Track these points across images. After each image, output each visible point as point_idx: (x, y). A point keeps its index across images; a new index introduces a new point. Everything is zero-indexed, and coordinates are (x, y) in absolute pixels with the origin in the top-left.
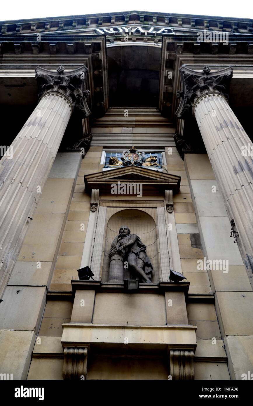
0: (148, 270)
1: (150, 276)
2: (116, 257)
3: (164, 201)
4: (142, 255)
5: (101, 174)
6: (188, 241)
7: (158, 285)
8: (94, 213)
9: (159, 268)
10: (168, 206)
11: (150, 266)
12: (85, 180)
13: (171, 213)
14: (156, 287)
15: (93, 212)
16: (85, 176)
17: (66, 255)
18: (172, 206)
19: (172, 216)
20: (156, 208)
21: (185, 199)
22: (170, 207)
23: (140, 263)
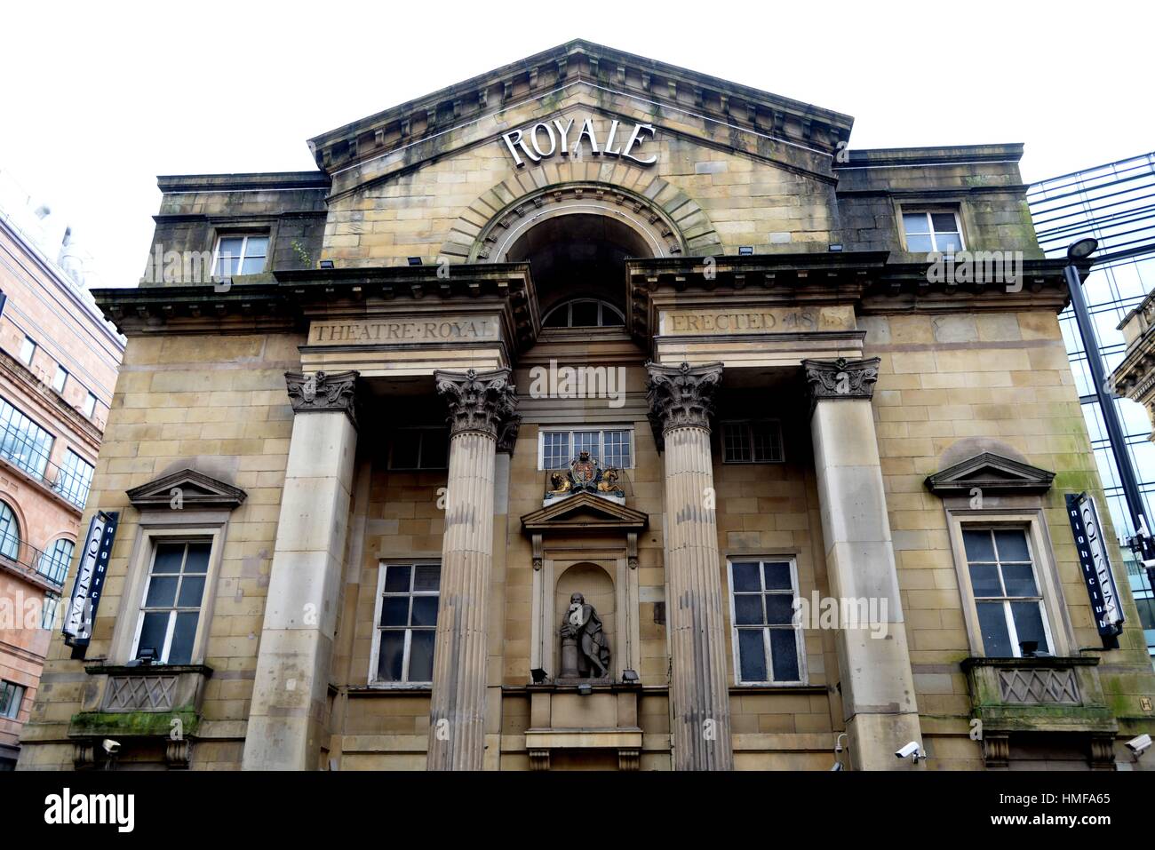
0: (604, 655)
1: (606, 662)
2: (568, 641)
3: (625, 549)
4: (597, 637)
5: (542, 512)
6: (650, 614)
7: (612, 686)
8: (539, 572)
9: (616, 653)
10: (630, 558)
11: (607, 649)
12: (523, 522)
13: (633, 569)
14: (610, 688)
15: (537, 570)
16: (521, 518)
17: (513, 639)
18: (636, 558)
19: (634, 574)
20: (615, 560)
21: (654, 541)
22: (633, 560)
23: (596, 647)
